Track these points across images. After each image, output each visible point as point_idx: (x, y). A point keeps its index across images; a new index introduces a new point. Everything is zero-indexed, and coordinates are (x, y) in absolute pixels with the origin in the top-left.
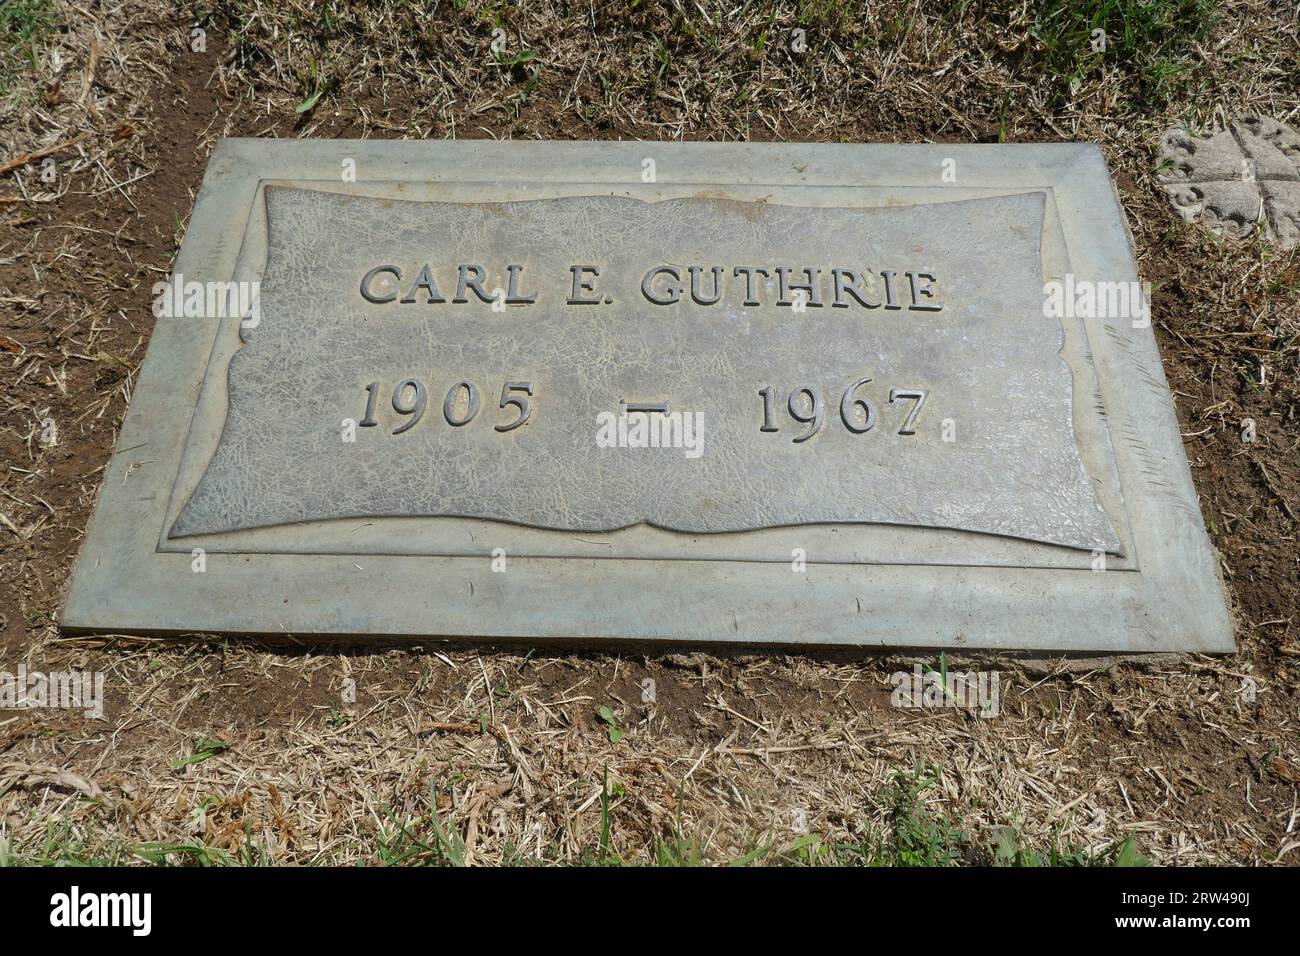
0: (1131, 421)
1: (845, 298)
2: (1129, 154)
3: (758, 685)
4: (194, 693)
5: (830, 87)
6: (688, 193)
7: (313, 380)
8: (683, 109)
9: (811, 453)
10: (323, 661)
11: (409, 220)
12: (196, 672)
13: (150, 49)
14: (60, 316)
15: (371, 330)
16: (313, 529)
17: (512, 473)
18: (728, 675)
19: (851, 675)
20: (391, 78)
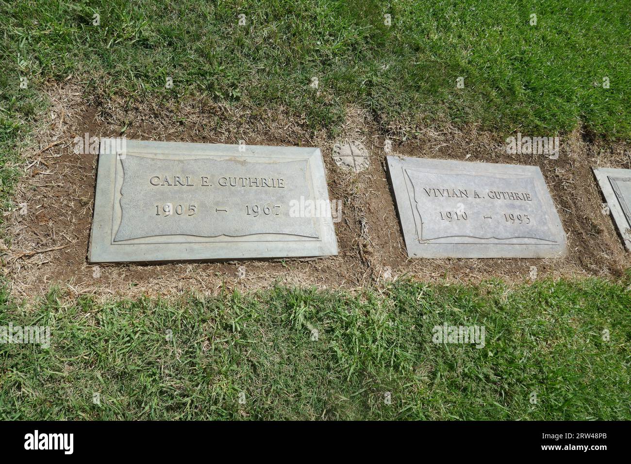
1: (264, 185)
2: (327, 149)
3: (248, 266)
4: (124, 275)
5: (260, 130)
6: (227, 158)
7: (142, 204)
8: (224, 134)
9: (257, 219)
10: (153, 267)
11: (159, 164)
12: (123, 271)
13: (76, 111)
14: (68, 188)
15: (155, 192)
16: (149, 238)
17: (193, 225)
18: (242, 265)
19: (267, 264)
20: (146, 122)
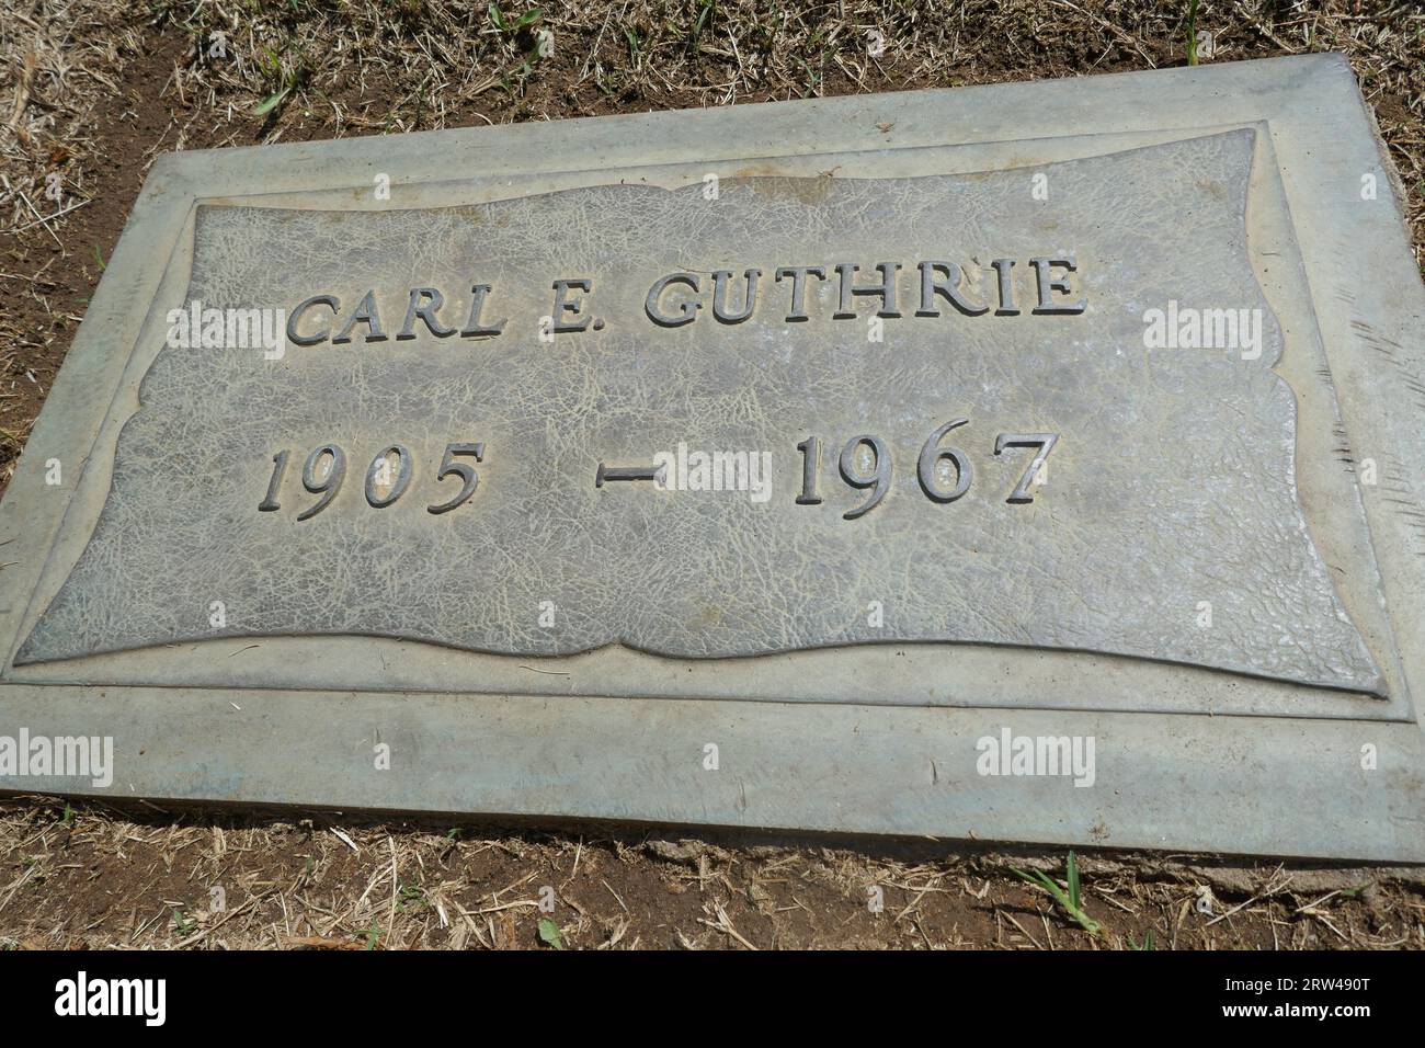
0: (1398, 471)
1: (937, 303)
2: (1398, 67)
3: (781, 891)
4: (28, 877)
5: (937, 14)
7: (213, 450)
8: (736, 66)
9: (869, 536)
10: (194, 834)
11: (361, 235)
12: (38, 847)
13: (98, 55)
15: (293, 381)
16: (184, 653)
17: (444, 572)
18: (738, 875)
19: (927, 881)
20: (371, 63)
